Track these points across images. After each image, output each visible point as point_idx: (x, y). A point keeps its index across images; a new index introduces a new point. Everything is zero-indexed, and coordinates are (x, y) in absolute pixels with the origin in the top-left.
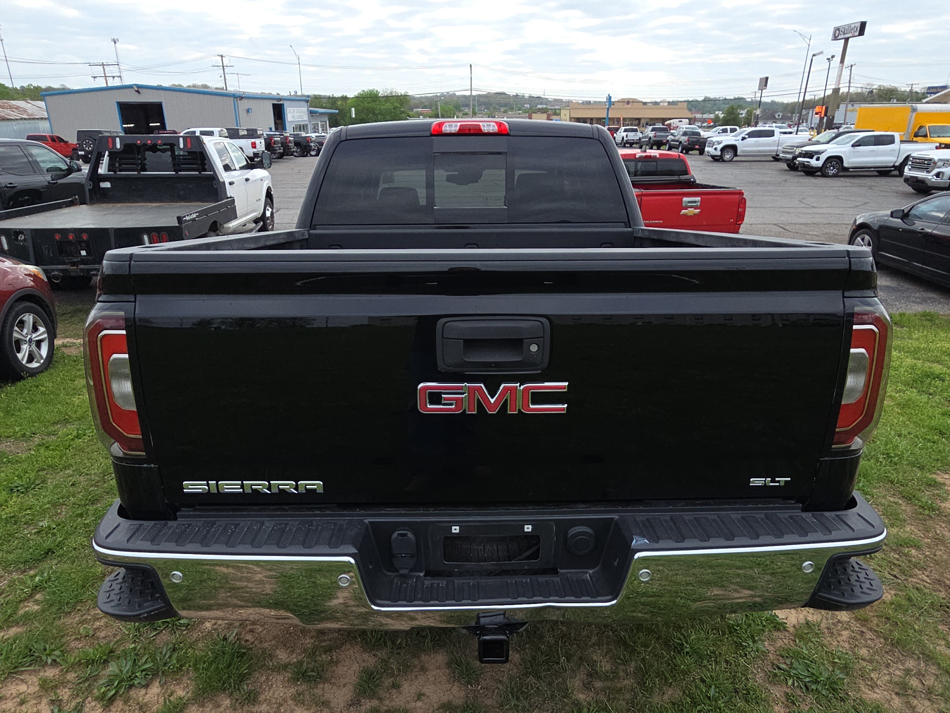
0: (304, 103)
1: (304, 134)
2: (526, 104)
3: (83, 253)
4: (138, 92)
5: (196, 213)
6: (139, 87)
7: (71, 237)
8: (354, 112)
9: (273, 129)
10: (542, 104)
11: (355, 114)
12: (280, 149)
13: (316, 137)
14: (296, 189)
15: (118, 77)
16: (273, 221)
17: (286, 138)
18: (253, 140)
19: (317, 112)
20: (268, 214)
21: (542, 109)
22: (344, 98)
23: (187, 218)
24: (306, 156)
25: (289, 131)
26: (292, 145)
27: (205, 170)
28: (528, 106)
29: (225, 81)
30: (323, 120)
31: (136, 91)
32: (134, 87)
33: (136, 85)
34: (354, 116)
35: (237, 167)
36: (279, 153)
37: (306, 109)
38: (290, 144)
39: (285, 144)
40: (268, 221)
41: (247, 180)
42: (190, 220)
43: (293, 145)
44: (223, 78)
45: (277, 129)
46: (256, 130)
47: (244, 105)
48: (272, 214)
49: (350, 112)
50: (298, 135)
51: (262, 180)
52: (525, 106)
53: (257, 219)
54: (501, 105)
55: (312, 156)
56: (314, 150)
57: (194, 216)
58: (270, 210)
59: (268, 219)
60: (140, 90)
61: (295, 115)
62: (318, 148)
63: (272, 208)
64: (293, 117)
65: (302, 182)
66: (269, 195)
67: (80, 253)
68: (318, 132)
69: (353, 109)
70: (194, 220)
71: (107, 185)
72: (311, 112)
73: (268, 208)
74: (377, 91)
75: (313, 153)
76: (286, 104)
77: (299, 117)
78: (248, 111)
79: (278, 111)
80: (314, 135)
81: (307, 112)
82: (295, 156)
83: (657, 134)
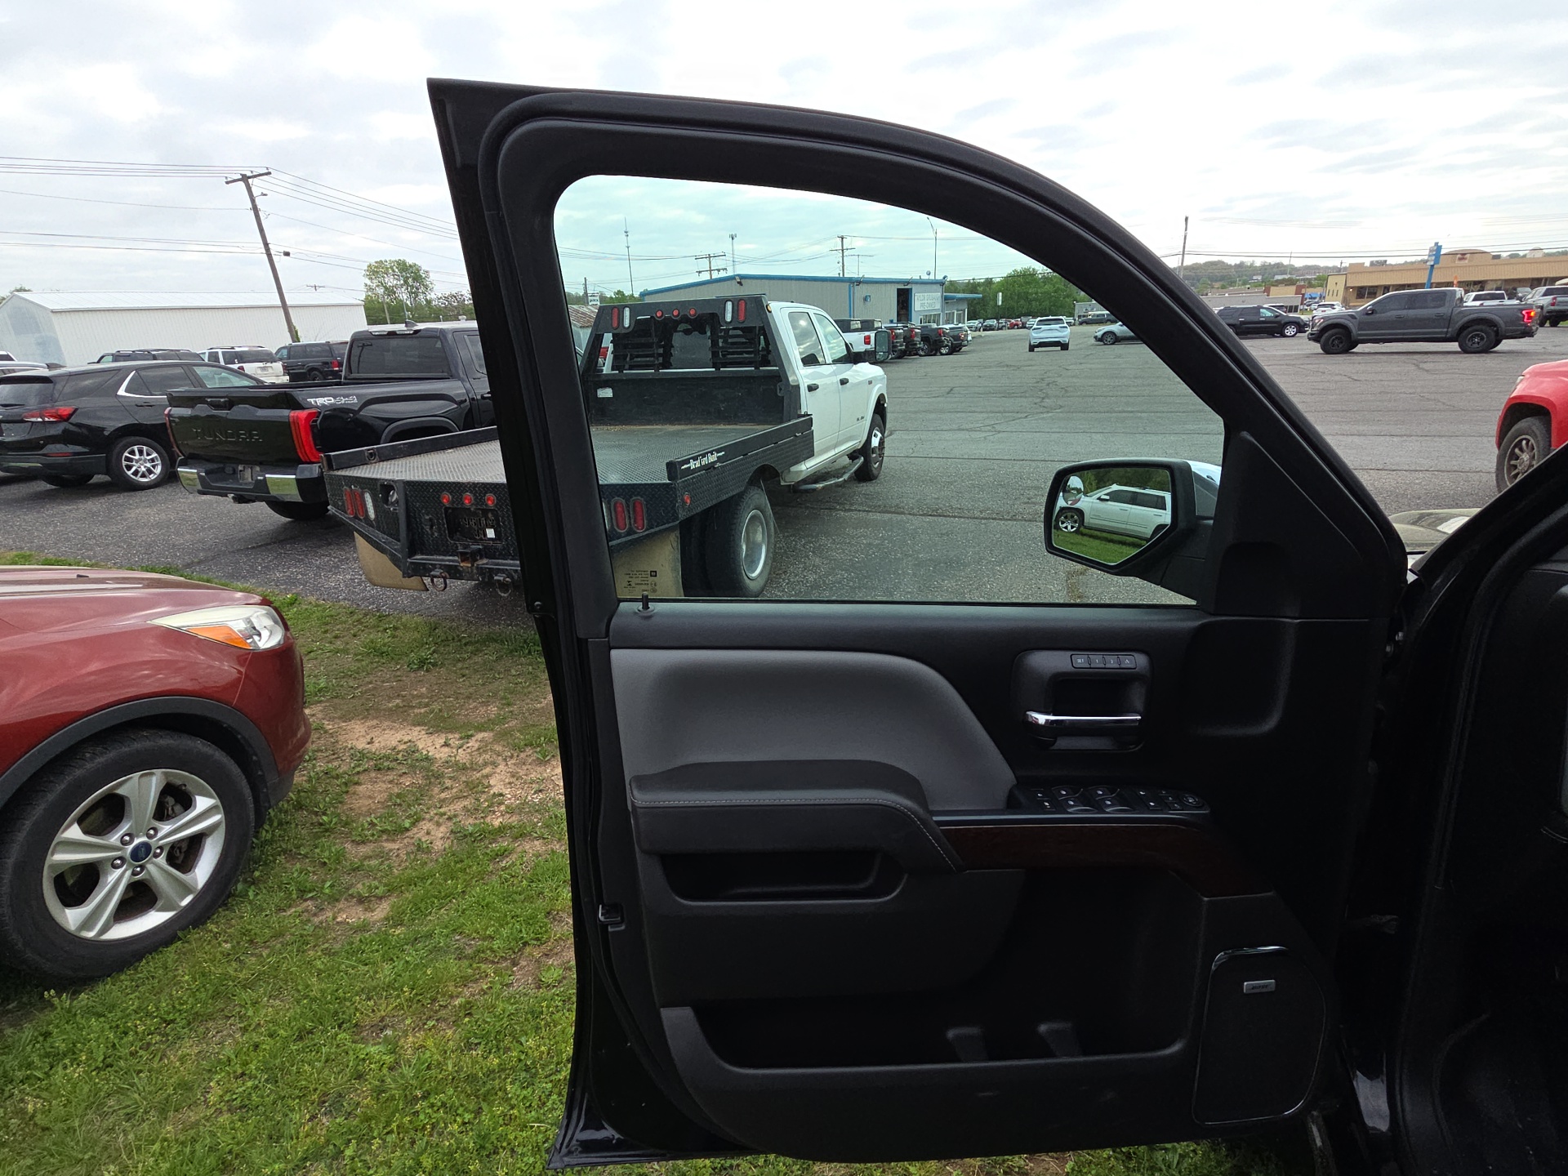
0: (939, 287)
1: (934, 326)
2: (1257, 274)
3: (491, 533)
4: (740, 283)
5: (718, 451)
6: (743, 277)
7: (468, 499)
8: (1000, 298)
9: (895, 321)
10: (1284, 273)
11: (1002, 302)
12: (901, 345)
13: (951, 329)
14: (921, 399)
15: (723, 269)
16: (881, 455)
17: (912, 330)
18: (867, 333)
19: (953, 298)
20: (875, 442)
21: (1284, 280)
22: (989, 282)
23: (693, 465)
24: (935, 355)
25: (916, 322)
26: (917, 339)
27: (768, 364)
28: (1260, 278)
29: (843, 267)
30: (960, 308)
31: (738, 283)
32: (737, 278)
33: (738, 275)
34: (1000, 303)
35: (829, 360)
36: (901, 350)
37: (939, 294)
38: (915, 339)
39: (908, 338)
40: (874, 455)
41: (844, 382)
42: (702, 468)
43: (919, 339)
44: (841, 264)
45: (899, 321)
46: (873, 322)
47: (860, 291)
48: (882, 442)
49: (996, 297)
50: (927, 327)
51: (870, 383)
52: (1255, 278)
53: (854, 451)
54: (1214, 279)
55: (942, 354)
56: (947, 346)
57: (712, 458)
58: (879, 435)
59: (873, 451)
60: (743, 281)
61: (924, 303)
62: (952, 344)
63: (883, 433)
64: (922, 305)
65: (930, 389)
66: (880, 409)
67: (485, 535)
68: (953, 323)
69: (1000, 294)
70: (709, 467)
71: (606, 393)
72: (946, 298)
73: (875, 431)
74: (1034, 269)
75: (944, 351)
76: (915, 288)
77: (930, 305)
78: (865, 299)
79: (904, 297)
80: (947, 326)
81: (940, 299)
82: (921, 356)
83: (1559, 299)
